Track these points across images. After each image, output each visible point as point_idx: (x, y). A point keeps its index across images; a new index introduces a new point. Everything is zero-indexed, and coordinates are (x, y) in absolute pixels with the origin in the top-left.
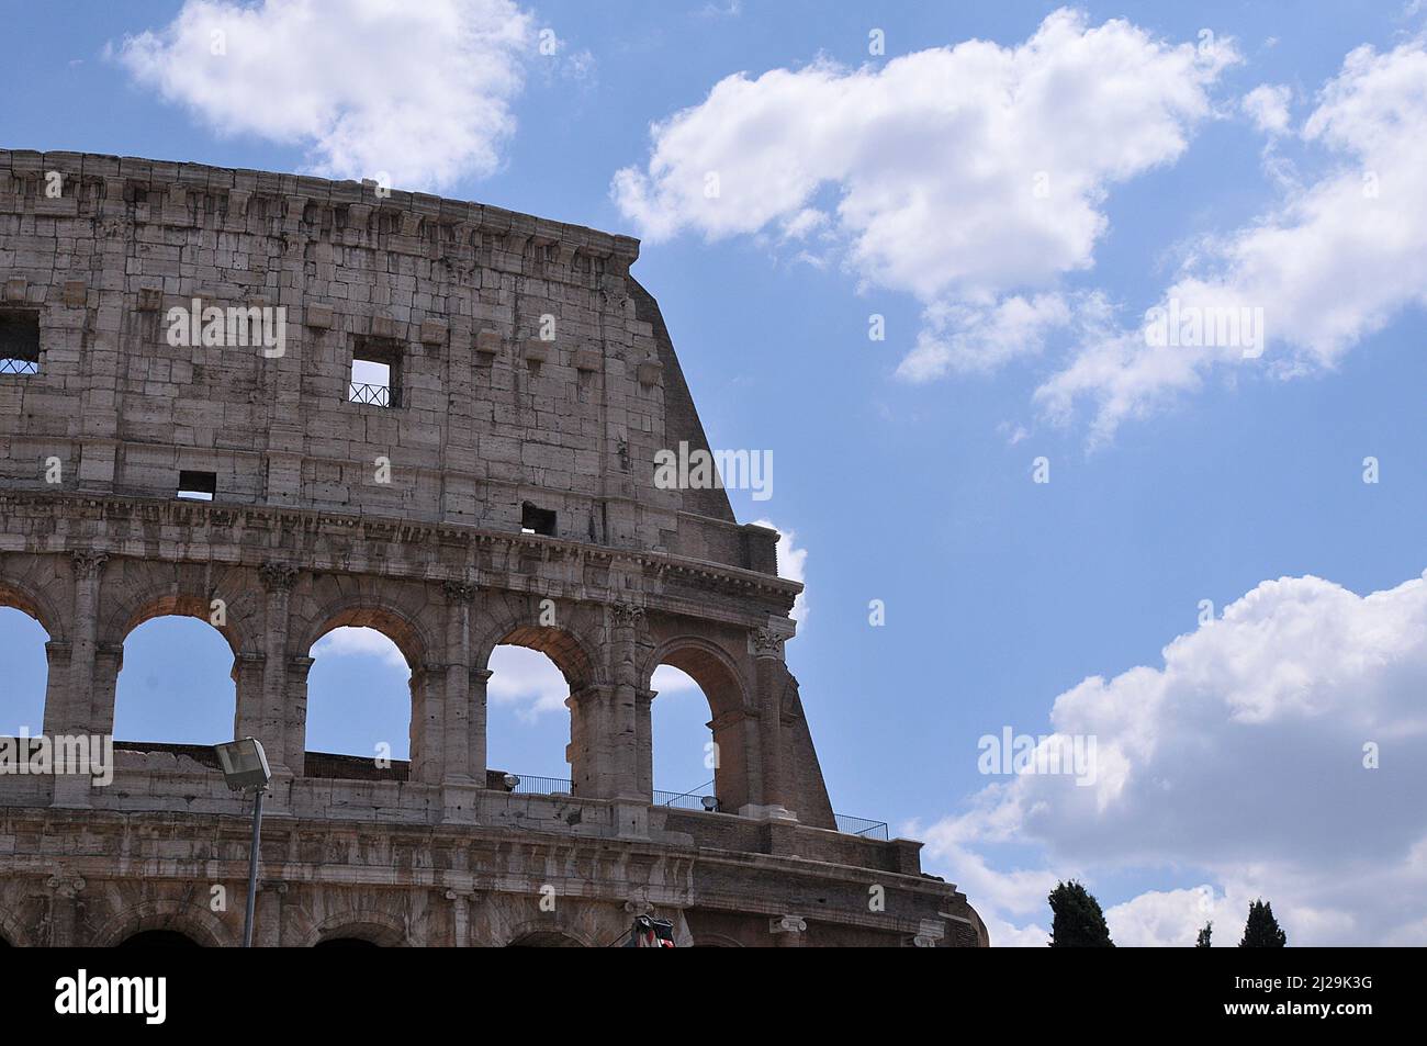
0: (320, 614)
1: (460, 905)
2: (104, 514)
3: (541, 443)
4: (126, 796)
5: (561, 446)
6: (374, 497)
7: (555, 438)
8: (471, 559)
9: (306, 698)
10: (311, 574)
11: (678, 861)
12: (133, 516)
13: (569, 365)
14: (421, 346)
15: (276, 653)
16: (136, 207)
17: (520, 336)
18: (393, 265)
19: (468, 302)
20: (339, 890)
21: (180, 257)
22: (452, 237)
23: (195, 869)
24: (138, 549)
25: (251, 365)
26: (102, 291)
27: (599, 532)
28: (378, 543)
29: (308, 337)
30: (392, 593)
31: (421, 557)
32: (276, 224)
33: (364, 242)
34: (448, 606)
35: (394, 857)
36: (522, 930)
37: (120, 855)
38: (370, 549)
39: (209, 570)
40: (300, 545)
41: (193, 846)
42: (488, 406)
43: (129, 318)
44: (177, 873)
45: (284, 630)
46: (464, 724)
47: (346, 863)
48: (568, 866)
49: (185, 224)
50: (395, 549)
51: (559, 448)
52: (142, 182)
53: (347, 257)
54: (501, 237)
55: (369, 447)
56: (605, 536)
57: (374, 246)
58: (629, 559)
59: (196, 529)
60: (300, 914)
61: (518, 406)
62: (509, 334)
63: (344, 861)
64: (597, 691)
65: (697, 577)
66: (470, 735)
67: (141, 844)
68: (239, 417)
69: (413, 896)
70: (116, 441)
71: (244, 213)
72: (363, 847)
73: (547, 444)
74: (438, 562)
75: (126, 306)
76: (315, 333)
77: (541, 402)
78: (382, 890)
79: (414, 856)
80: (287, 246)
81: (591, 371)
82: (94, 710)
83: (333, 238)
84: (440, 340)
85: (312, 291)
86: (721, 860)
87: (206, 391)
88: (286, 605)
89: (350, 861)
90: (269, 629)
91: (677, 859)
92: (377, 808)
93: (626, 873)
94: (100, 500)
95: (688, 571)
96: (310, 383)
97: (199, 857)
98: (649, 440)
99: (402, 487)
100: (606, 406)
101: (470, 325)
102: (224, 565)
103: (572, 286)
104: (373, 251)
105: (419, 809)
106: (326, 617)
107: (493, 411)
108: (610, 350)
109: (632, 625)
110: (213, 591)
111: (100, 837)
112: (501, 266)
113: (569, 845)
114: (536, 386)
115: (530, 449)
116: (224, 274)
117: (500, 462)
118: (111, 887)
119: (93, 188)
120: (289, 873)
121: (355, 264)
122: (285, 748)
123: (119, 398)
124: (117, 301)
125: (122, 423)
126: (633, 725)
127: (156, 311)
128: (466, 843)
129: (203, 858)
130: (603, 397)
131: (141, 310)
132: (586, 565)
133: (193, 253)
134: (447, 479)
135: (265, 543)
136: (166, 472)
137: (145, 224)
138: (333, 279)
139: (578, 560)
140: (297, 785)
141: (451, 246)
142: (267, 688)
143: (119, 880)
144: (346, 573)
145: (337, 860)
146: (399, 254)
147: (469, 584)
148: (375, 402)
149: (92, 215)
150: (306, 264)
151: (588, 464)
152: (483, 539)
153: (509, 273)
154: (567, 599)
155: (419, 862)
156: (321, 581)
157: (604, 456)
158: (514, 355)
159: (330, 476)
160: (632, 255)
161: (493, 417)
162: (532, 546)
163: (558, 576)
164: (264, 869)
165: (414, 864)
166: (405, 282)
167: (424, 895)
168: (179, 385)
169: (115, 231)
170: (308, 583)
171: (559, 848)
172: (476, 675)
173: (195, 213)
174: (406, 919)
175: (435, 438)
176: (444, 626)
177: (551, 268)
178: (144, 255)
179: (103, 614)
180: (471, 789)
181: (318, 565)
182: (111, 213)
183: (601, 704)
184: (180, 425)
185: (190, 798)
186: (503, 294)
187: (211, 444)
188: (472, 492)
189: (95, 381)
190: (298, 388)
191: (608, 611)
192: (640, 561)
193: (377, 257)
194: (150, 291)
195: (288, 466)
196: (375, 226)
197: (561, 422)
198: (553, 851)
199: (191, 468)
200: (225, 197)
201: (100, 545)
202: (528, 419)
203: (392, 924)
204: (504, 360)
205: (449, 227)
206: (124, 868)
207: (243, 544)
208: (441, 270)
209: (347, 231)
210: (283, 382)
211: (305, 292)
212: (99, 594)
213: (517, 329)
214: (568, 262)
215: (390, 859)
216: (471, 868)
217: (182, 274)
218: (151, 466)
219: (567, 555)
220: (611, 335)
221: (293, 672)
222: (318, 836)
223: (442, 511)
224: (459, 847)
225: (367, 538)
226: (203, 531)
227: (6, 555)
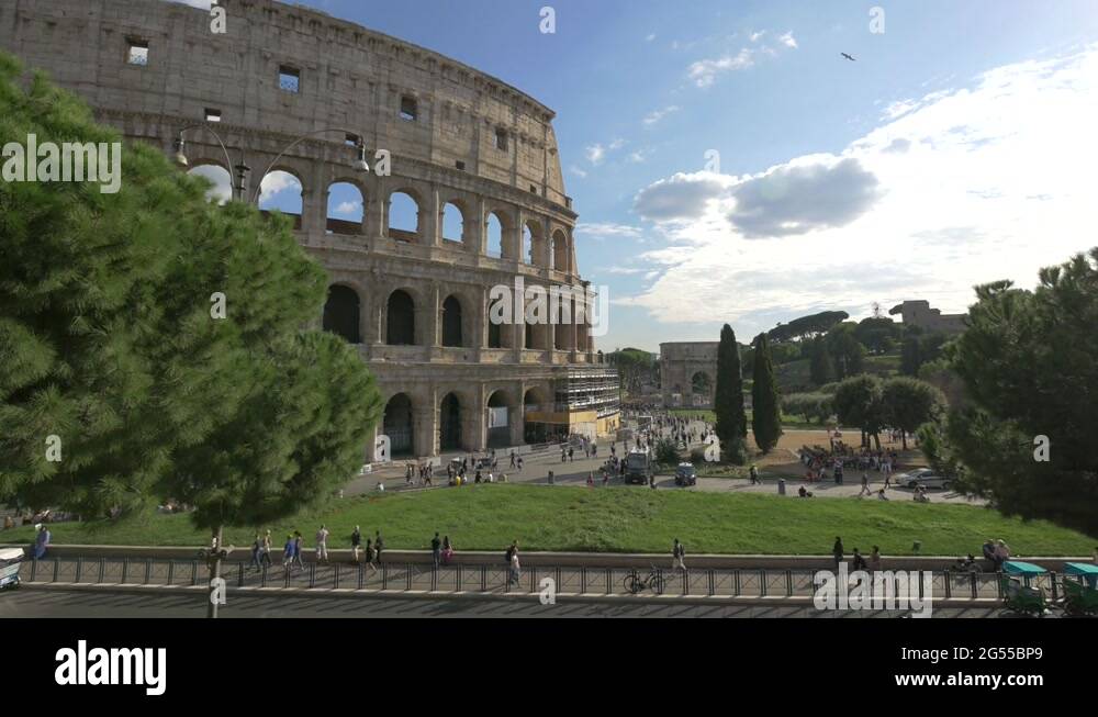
12: (446, 174)
16: (444, 72)
32: (478, 87)
38: (502, 193)
39: (464, 193)
40: (487, 189)
49: (456, 81)
52: (445, 64)
53: (495, 103)
59: (463, 180)
71: (471, 82)
76: (487, 124)
80: (481, 95)
83: (493, 96)
87: (462, 137)
102: (468, 192)
119: (433, 63)
133: (458, 91)
135: (479, 187)
137: (446, 79)
149: (432, 72)
150: (485, 102)
168: (455, 133)
169: (438, 79)
173: (459, 78)
182: (437, 72)
184: (456, 146)
187: (463, 154)
190: (484, 140)
196: (502, 94)
199: (459, 160)
207: (474, 187)
209: (496, 94)
225: (502, 190)
226: (465, 181)
227: (413, 179)
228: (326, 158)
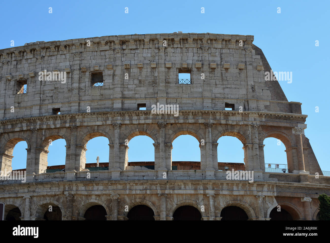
0: (173, 133)
1: (211, 198)
2: (119, 115)
3: (229, 88)
4: (129, 176)
5: (235, 88)
6: (185, 105)
7: (233, 86)
8: (211, 117)
9: (171, 152)
10: (170, 124)
11: (271, 185)
12: (126, 115)
13: (236, 68)
14: (196, 69)
15: (162, 143)
16: (123, 46)
17: (222, 63)
18: (187, 51)
19: (207, 57)
20: (180, 195)
21: (134, 56)
22: (202, 42)
23: (144, 192)
24: (127, 122)
25: (153, 78)
26: (116, 66)
27: (247, 107)
28: (186, 116)
29: (167, 70)
30: (191, 126)
31: (198, 118)
32: (157, 45)
33: (179, 46)
34: (206, 129)
35: (193, 187)
36: (229, 203)
37: (127, 189)
38: (184, 117)
39: (145, 125)
40: (166, 118)
41: (143, 187)
42: (214, 81)
43: (123, 71)
44: (140, 193)
45: (164, 137)
46: (211, 156)
47: (181, 189)
48: (240, 187)
49: (135, 48)
50: (191, 116)
51: (234, 89)
52: (123, 40)
53: (175, 50)
54: (215, 40)
55: (183, 94)
56: (248, 108)
57: (182, 47)
58: (254, 114)
59: (141, 116)
60: (171, 201)
61: (223, 80)
62: (219, 63)
63: (180, 189)
64: (247, 146)
65: (275, 116)
66: (213, 158)
67: (131, 187)
68: (151, 90)
69: (199, 196)
70: (121, 99)
71: (148, 44)
72: (185, 185)
73: (231, 88)
74: (202, 119)
75: (122, 68)
76: (168, 69)
77: (229, 78)
78: (191, 195)
79: (198, 187)
80: (160, 50)
81: (242, 69)
82: (120, 158)
83: (171, 46)
84: (200, 67)
85: (167, 59)
86: (283, 185)
87: (142, 85)
88: (164, 132)
89: (182, 189)
90: (160, 138)
91: (270, 185)
92: (190, 176)
93: (256, 189)
94: (117, 112)
95: (272, 115)
96: (168, 81)
97: (145, 189)
98: (261, 84)
99: (192, 102)
100: (247, 77)
101: (208, 62)
102: (149, 124)
103: (236, 49)
104: (182, 48)
105: (200, 176)
106: (174, 134)
107: (216, 82)
108: (248, 63)
109: (256, 129)
110: (146, 130)
111: (122, 186)
112: (216, 47)
113: (239, 183)
114: (227, 75)
115: (226, 90)
116: (145, 58)
117: (218, 94)
118: (126, 197)
119: (112, 43)
120: (167, 192)
121: (177, 52)
122: (166, 164)
123: (122, 89)
124: (120, 67)
125: (123, 94)
126: (258, 153)
127: (129, 69)
128: (211, 183)
129: (146, 189)
130: (247, 75)
131: (126, 69)
132: (242, 116)
133: (137, 54)
134: (204, 99)
135: (158, 118)
136: (134, 104)
137: (125, 49)
138: (172, 56)
139: (240, 115)
140: (169, 172)
141: (202, 44)
142: (160, 151)
143: (127, 195)
144: (178, 123)
145: (178, 189)
146: (188, 48)
147: (210, 123)
148: (185, 83)
149: (113, 49)
150: (165, 53)
151: (243, 92)
152: (213, 113)
153: (218, 48)
154: (237, 125)
155: (199, 188)
156: (173, 125)
157: (247, 89)
158: (221, 68)
159: (174, 101)
160: (252, 40)
161: (216, 83)
162: (226, 113)
163: (235, 119)
164: (161, 191)
165: (198, 189)
166: (191, 54)
167: (202, 196)
168: (136, 85)
169: (118, 52)
170: (170, 126)
171: (236, 184)
172: (214, 144)
173: (137, 45)
174: (198, 201)
175: (200, 90)
176: (205, 133)
177: (230, 45)
178: (126, 56)
179: (121, 137)
180: (213, 171)
181: (171, 122)
182: (117, 48)
183: (249, 149)
184: (136, 93)
185: (144, 176)
186: (217, 54)
187: (144, 97)
188: (211, 101)
189: (116, 86)
190: (165, 82)
191: (250, 126)
192: (257, 114)
193: (183, 49)
194: (127, 65)
195: (163, 100)
196: (182, 42)
197: (234, 82)
198: (235, 184)
199: (140, 103)
200: (144, 41)
201: (119, 122)
202: (225, 83)
203: (194, 202)
204: (218, 69)
205: (201, 40)
206: (128, 192)
207: (152, 119)
208: (200, 50)
209: (175, 44)
210: (161, 81)
211: (165, 60)
212: (120, 133)
213: (221, 61)
214: (234, 44)
215: (192, 188)
216: (213, 189)
217: (135, 59)
218: (130, 103)
219: (236, 114)
220: (248, 60)
221: (167, 147)
222: (173, 183)
223: (203, 107)
224: (209, 184)
225: (183, 115)
226: (143, 117)
227: (98, 126)
228: (38, 127)
